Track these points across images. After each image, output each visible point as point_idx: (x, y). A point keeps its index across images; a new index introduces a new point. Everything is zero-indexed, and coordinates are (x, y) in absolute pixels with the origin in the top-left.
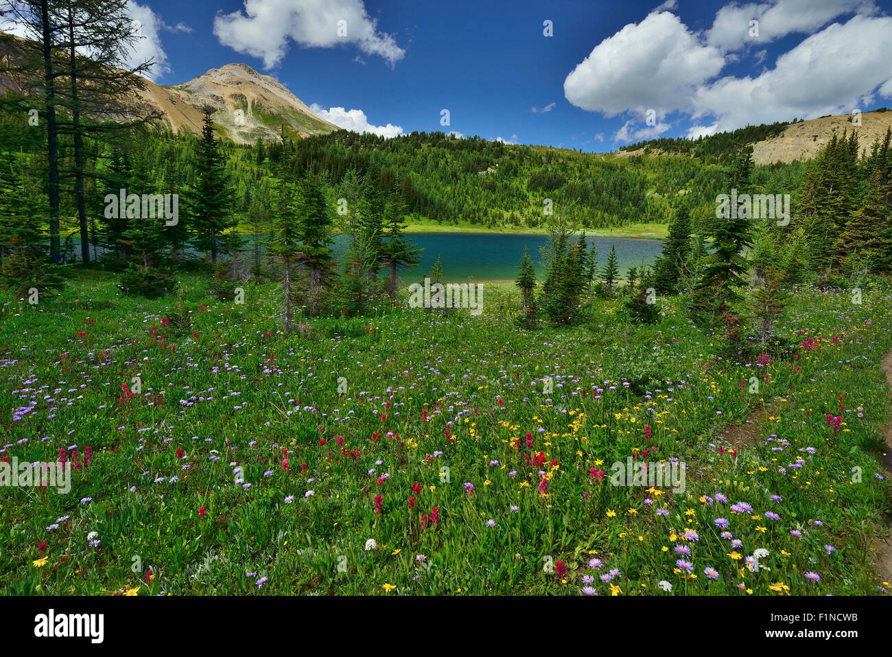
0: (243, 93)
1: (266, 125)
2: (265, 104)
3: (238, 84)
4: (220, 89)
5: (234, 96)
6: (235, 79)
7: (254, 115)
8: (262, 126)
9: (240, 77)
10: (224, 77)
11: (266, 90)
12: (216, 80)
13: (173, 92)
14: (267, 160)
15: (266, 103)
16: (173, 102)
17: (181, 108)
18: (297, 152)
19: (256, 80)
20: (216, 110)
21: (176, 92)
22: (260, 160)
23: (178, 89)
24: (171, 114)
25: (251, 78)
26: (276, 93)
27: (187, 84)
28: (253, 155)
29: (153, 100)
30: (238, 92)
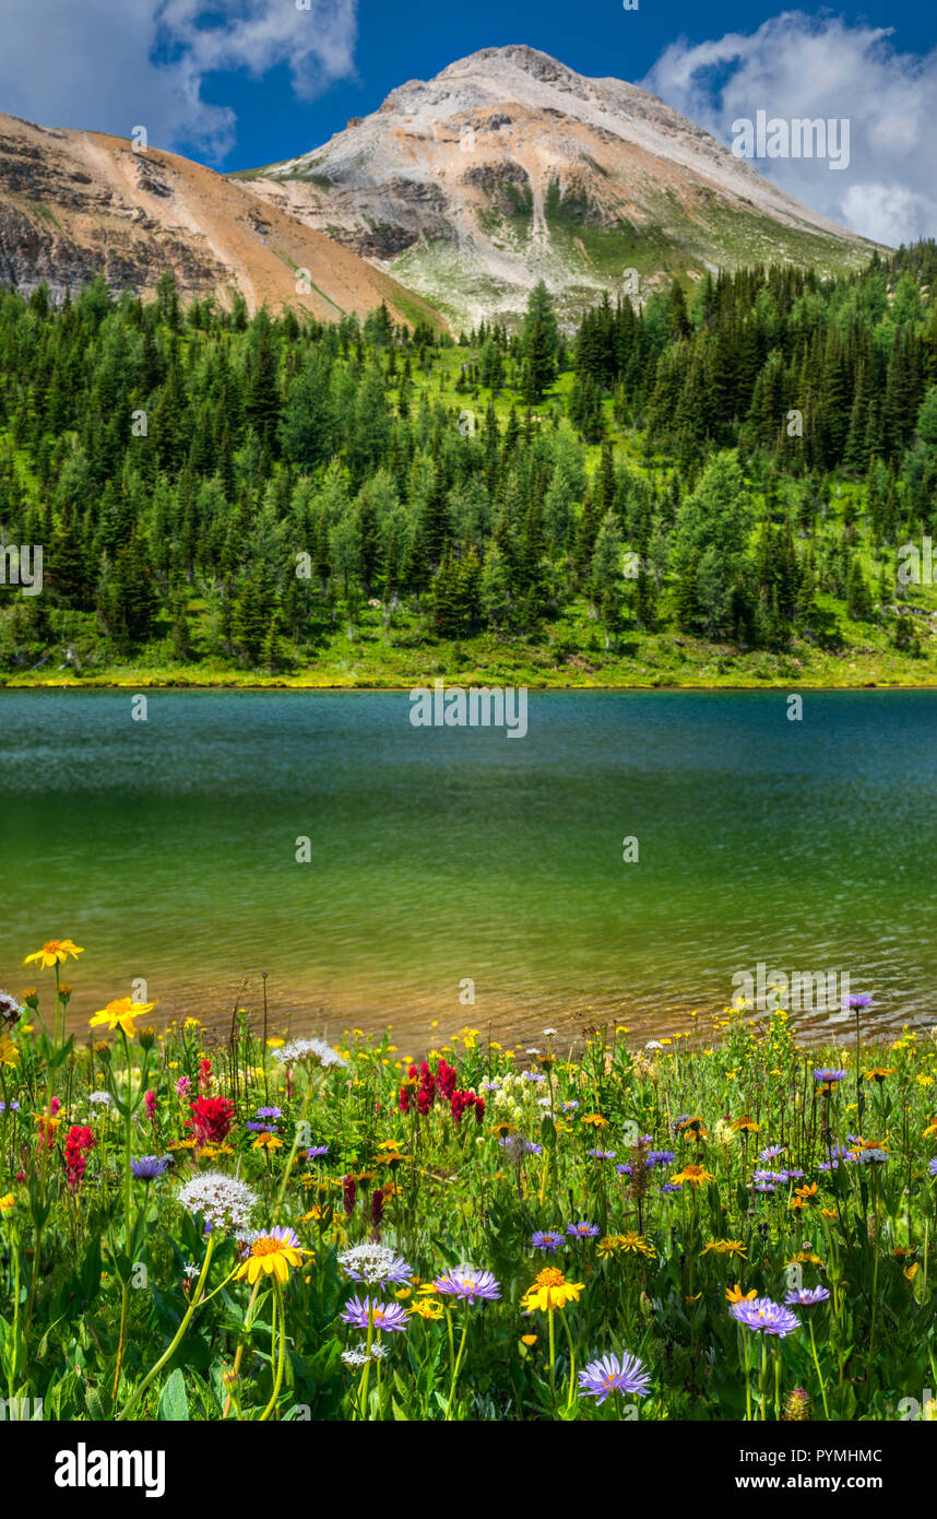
0: (515, 159)
1: (599, 277)
2: (599, 193)
3: (496, 126)
4: (430, 158)
5: (481, 177)
6: (488, 111)
7: (554, 241)
8: (587, 281)
9: (509, 98)
10: (449, 109)
11: (605, 136)
12: (419, 125)
13: (263, 189)
14: (566, 383)
15: (605, 184)
16: (261, 225)
17: (284, 246)
18: (701, 334)
19: (567, 103)
20: (414, 239)
21: (276, 189)
22: (537, 387)
23: (280, 180)
24: (251, 270)
25: (551, 95)
26: (647, 145)
27: (316, 154)
28: (508, 365)
29: (194, 228)
30: (493, 157)
